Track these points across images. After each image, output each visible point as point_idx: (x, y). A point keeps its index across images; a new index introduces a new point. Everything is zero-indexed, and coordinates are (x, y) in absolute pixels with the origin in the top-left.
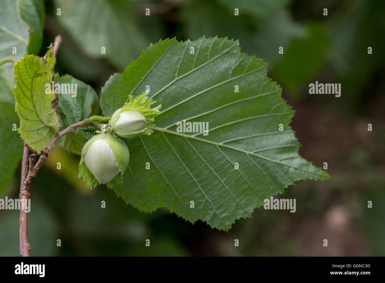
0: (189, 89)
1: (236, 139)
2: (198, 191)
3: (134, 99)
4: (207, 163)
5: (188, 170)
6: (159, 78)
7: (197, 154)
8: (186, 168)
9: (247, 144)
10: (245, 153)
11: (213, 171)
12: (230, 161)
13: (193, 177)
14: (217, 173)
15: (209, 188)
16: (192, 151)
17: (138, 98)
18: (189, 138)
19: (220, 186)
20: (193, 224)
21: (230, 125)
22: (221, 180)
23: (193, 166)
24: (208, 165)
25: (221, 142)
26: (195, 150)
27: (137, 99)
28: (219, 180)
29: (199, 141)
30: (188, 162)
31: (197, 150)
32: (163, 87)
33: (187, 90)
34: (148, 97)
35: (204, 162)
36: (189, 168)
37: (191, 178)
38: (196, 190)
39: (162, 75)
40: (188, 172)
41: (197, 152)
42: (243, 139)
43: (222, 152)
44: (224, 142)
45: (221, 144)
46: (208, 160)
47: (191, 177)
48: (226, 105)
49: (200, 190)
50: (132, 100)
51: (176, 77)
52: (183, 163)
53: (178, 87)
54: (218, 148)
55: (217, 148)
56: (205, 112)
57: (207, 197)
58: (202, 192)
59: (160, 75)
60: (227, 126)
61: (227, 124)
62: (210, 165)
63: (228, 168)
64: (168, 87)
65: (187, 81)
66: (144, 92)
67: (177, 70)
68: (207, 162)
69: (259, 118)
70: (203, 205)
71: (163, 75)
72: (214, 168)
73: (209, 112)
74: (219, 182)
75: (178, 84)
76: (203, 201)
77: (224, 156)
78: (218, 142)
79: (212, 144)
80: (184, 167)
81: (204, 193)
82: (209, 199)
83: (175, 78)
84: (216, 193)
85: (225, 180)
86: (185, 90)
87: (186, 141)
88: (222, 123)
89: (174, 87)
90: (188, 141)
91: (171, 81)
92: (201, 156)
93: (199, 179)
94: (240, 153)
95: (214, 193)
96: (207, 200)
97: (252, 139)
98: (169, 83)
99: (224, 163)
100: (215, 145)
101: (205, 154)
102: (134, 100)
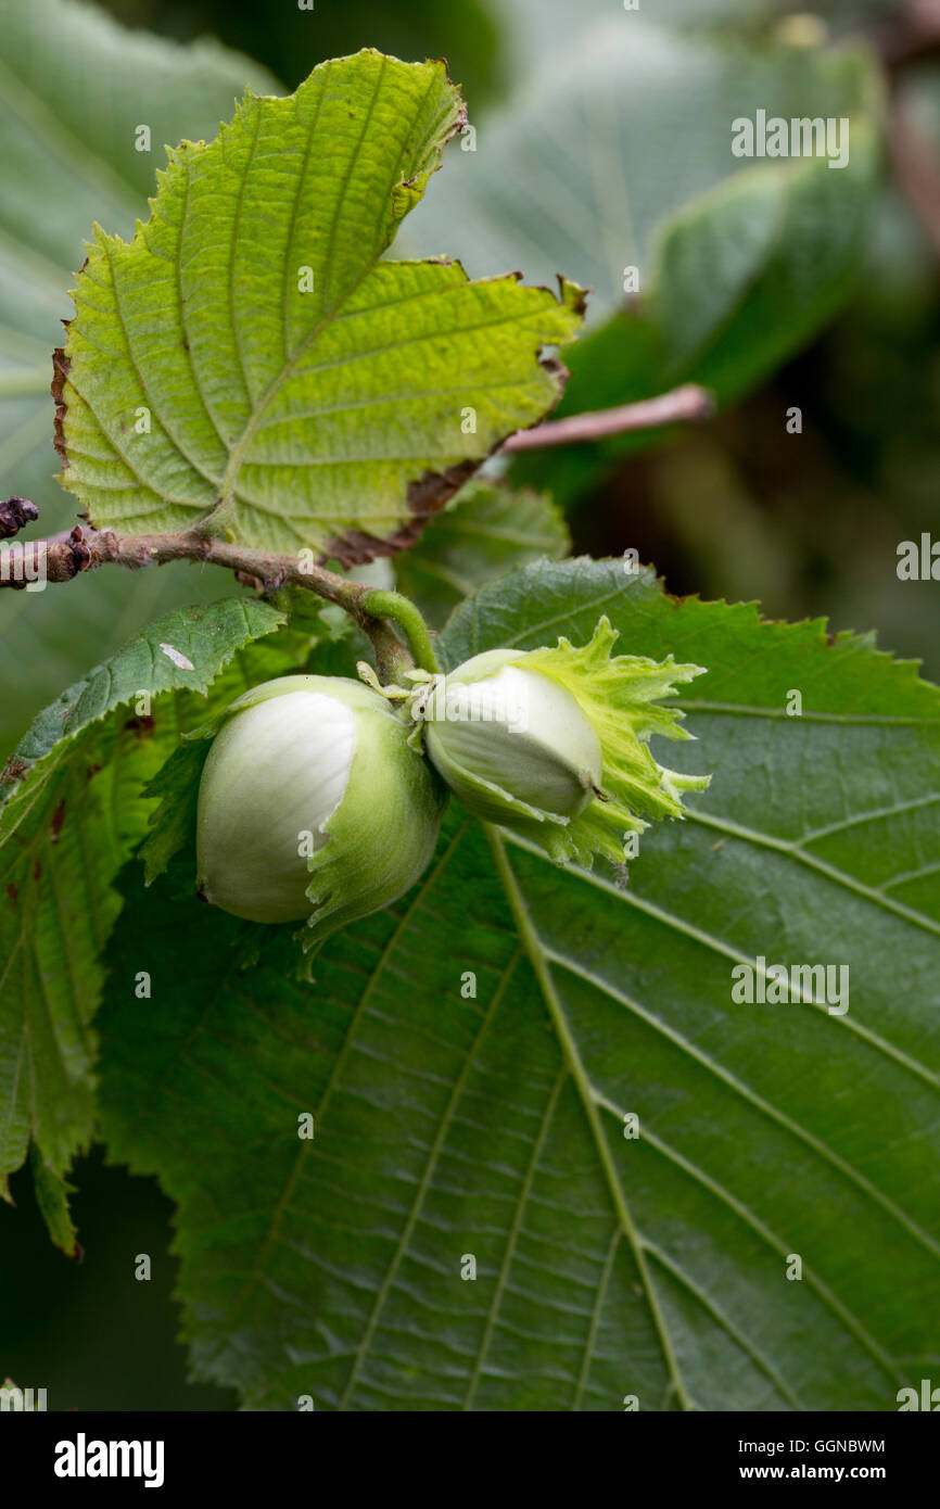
0: (788, 929)
1: (701, 1291)
2: (366, 1292)
3: (612, 656)
4: (513, 1241)
5: (427, 1182)
6: (747, 773)
7: (524, 1170)
8: (432, 1167)
9: (710, 1356)
10: (667, 1375)
11: (498, 1297)
12: (593, 1334)
13: (410, 1228)
14: (503, 1313)
15: (413, 1329)
16: (525, 1137)
17: (637, 665)
18: (571, 1085)
19: (453, 1371)
20: (191, 1379)
21: (741, 1221)
22: (483, 1356)
23: (459, 1192)
24: (511, 1252)
25: (647, 1234)
26: (539, 1150)
27: (626, 662)
28: (479, 1347)
29: (591, 1139)
30: (461, 1156)
31: (544, 1160)
32: (719, 815)
33: (780, 925)
34: (675, 691)
35: (509, 1226)
36: (436, 1178)
37: (399, 1223)
38: (360, 1282)
39: (767, 775)
40: (415, 1189)
41: (535, 1165)
42: (719, 1324)
43: (607, 1272)
44: (655, 1249)
45: (639, 1242)
46: (535, 1237)
47: (405, 1219)
48: (817, 1144)
49: (374, 1296)
50: (598, 650)
51: (800, 842)
52: (441, 1138)
53: (763, 882)
54: (615, 1241)
55: (610, 1236)
56: (734, 1071)
57: (363, 1349)
58: (370, 1313)
59: (763, 767)
60: (731, 1212)
61: (741, 1209)
62: (515, 1262)
63: (557, 1348)
64: (735, 838)
65: (814, 902)
66: (677, 661)
67: (833, 820)
68: (521, 1237)
69: (846, 1328)
70: (316, 1358)
71: (772, 781)
72: (515, 1289)
73: (745, 1090)
74: (467, 1351)
75: (778, 871)
76: (337, 1347)
77: (594, 1293)
78: (641, 1224)
79: (610, 1204)
80: (427, 1155)
81: (374, 1322)
82: (359, 1364)
83: (790, 836)
84: (408, 1376)
85: (494, 1371)
86: (770, 919)
87: (551, 1082)
88: (727, 1181)
89: (754, 861)
90: (557, 1089)
91: (772, 833)
92: (527, 1194)
93: (419, 1258)
94: (652, 1353)
95: (403, 1366)
96: (352, 1359)
97: (744, 1360)
98: (758, 824)
99: (565, 1315)
100: (615, 1222)
101: (551, 1203)
102: (608, 656)
